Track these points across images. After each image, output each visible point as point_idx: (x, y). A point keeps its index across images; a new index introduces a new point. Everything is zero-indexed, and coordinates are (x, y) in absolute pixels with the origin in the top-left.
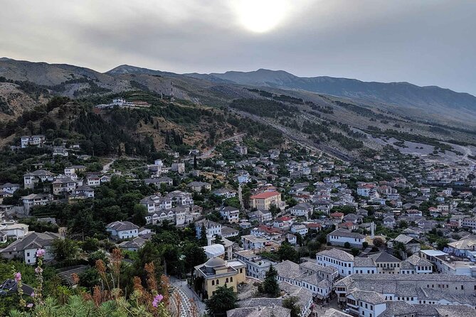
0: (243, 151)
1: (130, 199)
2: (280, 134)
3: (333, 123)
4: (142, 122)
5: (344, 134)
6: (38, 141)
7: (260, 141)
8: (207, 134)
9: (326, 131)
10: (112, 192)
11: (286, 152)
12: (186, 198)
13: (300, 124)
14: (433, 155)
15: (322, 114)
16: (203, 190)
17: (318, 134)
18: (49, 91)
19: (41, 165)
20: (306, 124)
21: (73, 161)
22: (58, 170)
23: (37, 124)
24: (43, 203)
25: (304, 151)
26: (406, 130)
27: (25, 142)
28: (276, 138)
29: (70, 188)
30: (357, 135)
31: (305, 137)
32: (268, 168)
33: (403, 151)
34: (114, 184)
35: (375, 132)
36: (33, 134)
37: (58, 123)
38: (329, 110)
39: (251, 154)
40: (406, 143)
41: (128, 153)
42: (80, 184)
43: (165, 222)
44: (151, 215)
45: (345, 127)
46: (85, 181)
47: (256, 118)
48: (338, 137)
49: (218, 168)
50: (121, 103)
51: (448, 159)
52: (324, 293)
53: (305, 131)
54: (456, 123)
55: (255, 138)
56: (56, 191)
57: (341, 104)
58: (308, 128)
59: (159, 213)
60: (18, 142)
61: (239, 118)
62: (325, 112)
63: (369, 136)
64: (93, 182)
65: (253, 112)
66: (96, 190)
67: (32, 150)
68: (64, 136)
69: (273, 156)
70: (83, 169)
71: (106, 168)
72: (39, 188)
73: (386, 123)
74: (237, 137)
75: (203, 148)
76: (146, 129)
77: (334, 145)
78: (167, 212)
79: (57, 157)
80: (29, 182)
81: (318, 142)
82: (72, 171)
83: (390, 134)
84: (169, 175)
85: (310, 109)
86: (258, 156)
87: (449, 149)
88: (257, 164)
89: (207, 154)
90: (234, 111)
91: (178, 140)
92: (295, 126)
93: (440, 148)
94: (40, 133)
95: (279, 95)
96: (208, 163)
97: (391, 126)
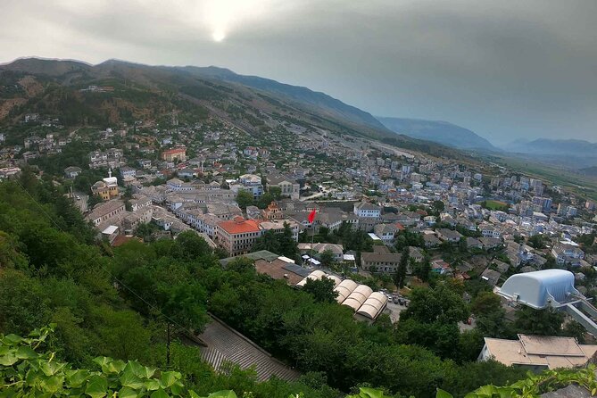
0: (176, 123)
1: (81, 153)
2: (207, 112)
3: (250, 108)
4: (106, 101)
5: (254, 115)
6: (35, 117)
7: (191, 116)
8: (152, 110)
9: (243, 112)
10: (71, 149)
11: (208, 124)
12: (118, 153)
13: (226, 107)
14: (305, 133)
15: (244, 101)
16: (133, 148)
17: (236, 114)
18: (55, 79)
19: (35, 132)
20: (230, 106)
21: (52, 130)
22: (44, 136)
23: (35, 106)
24: (34, 156)
25: (221, 125)
26: (295, 117)
27: (27, 118)
28: (204, 114)
29: (48, 147)
30: (263, 117)
31: (226, 115)
32: (189, 135)
33: (289, 130)
34: (74, 144)
35: (276, 116)
36: (32, 112)
37: (47, 104)
38: (250, 99)
39: (181, 124)
40: (292, 125)
41: (89, 123)
42: (54, 144)
43: (101, 167)
44: (93, 163)
45: (257, 111)
46: (57, 143)
47: (195, 100)
48: (249, 117)
49: (152, 134)
50: (93, 88)
51: (312, 137)
52: (160, 200)
53: (227, 111)
54: (330, 117)
55: (188, 114)
56: (41, 149)
57: (261, 96)
58: (232, 110)
59: (97, 162)
60: (24, 118)
61: (180, 99)
62: (247, 100)
63: (271, 118)
64: (62, 143)
65: (193, 95)
66: (62, 147)
67: (31, 123)
68: (49, 113)
69: (197, 127)
70: (57, 135)
71: (71, 135)
72: (33, 147)
73: (285, 111)
74: (175, 113)
75: (146, 119)
76: (107, 106)
77: (246, 122)
78: (102, 161)
79: (44, 127)
80: (27, 144)
81: (234, 119)
82: (51, 136)
83: (286, 118)
84: (113, 138)
85: (237, 97)
86: (186, 127)
87: (315, 130)
88: (182, 132)
89: (148, 124)
90: (180, 94)
91: (129, 114)
92: (222, 108)
93: (310, 129)
94: (36, 112)
95: (218, 85)
96: (145, 130)
97: (288, 113)
